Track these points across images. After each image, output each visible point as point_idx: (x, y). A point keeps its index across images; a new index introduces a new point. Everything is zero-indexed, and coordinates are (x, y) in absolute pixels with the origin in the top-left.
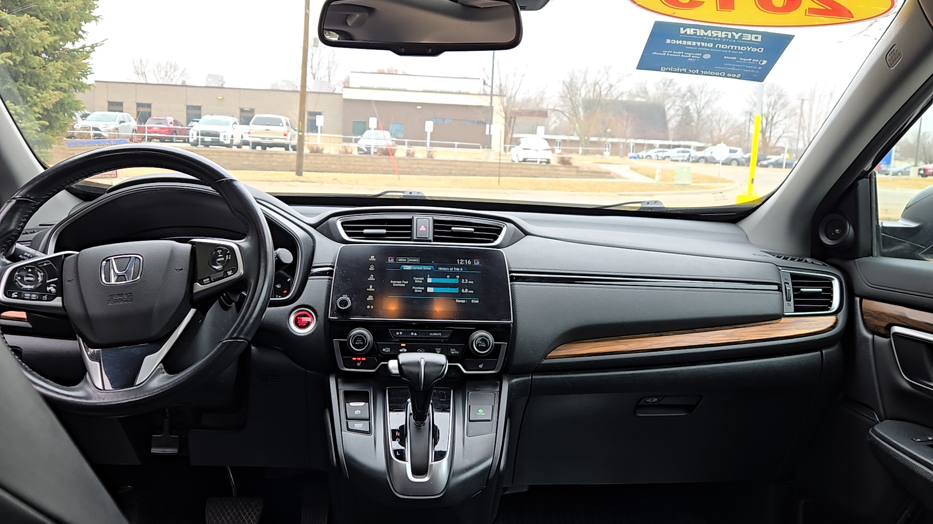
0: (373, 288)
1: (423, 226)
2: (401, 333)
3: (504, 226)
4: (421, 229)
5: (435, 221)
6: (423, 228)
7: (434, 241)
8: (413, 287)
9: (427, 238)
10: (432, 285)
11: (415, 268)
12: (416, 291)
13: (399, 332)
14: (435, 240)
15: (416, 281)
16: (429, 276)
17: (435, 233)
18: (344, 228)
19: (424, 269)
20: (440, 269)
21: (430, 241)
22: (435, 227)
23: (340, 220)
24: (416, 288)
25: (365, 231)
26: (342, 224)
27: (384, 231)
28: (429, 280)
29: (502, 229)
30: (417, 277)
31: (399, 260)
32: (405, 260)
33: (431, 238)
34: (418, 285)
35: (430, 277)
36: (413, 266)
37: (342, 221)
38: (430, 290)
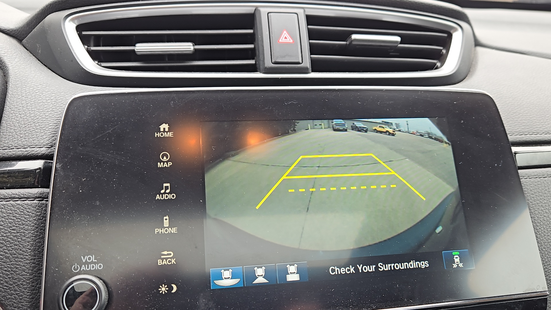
0: (170, 226)
1: (285, 32)
3: (455, 30)
4: (282, 40)
5: (311, 20)
6: (285, 38)
7: (313, 71)
9: (298, 63)
14: (316, 66)
17: (313, 49)
18: (84, 40)
21: (304, 71)
22: (312, 35)
23: (72, 20)
25: (141, 48)
26: (80, 29)
27: (188, 47)
29: (450, 36)
33: (307, 63)
37: (77, 23)
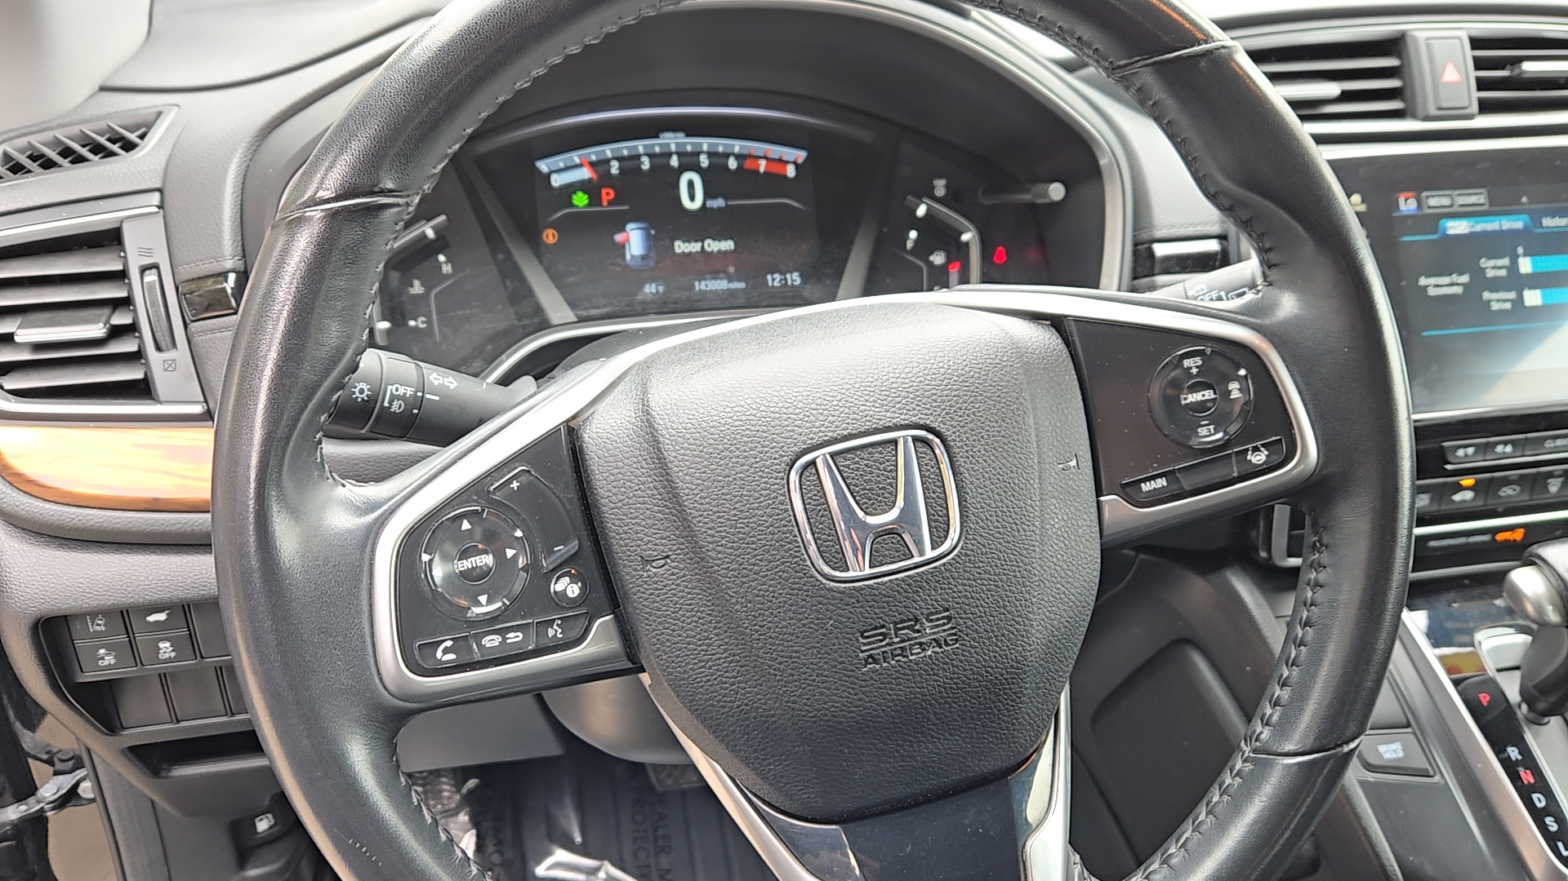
1: (1449, 66)
2: (1470, 450)
4: (1446, 77)
5: (1477, 43)
6: (1451, 75)
7: (1481, 115)
8: (1486, 295)
9: (1463, 107)
10: (1537, 281)
11: (1479, 228)
12: (1495, 306)
13: (1466, 446)
14: (1486, 107)
15: (1490, 273)
16: (1520, 250)
19: (1504, 228)
20: (1547, 222)
21: (1471, 117)
22: (1477, 65)
24: (1494, 296)
27: (1332, 89)
28: (1526, 265)
30: (1489, 258)
31: (1433, 202)
32: (1446, 201)
33: (1475, 108)
34: (1496, 285)
35: (1525, 255)
36: (1472, 221)
38: (1533, 298)
